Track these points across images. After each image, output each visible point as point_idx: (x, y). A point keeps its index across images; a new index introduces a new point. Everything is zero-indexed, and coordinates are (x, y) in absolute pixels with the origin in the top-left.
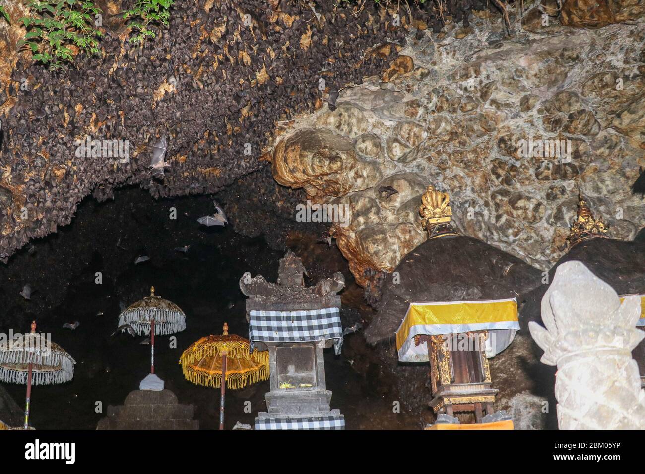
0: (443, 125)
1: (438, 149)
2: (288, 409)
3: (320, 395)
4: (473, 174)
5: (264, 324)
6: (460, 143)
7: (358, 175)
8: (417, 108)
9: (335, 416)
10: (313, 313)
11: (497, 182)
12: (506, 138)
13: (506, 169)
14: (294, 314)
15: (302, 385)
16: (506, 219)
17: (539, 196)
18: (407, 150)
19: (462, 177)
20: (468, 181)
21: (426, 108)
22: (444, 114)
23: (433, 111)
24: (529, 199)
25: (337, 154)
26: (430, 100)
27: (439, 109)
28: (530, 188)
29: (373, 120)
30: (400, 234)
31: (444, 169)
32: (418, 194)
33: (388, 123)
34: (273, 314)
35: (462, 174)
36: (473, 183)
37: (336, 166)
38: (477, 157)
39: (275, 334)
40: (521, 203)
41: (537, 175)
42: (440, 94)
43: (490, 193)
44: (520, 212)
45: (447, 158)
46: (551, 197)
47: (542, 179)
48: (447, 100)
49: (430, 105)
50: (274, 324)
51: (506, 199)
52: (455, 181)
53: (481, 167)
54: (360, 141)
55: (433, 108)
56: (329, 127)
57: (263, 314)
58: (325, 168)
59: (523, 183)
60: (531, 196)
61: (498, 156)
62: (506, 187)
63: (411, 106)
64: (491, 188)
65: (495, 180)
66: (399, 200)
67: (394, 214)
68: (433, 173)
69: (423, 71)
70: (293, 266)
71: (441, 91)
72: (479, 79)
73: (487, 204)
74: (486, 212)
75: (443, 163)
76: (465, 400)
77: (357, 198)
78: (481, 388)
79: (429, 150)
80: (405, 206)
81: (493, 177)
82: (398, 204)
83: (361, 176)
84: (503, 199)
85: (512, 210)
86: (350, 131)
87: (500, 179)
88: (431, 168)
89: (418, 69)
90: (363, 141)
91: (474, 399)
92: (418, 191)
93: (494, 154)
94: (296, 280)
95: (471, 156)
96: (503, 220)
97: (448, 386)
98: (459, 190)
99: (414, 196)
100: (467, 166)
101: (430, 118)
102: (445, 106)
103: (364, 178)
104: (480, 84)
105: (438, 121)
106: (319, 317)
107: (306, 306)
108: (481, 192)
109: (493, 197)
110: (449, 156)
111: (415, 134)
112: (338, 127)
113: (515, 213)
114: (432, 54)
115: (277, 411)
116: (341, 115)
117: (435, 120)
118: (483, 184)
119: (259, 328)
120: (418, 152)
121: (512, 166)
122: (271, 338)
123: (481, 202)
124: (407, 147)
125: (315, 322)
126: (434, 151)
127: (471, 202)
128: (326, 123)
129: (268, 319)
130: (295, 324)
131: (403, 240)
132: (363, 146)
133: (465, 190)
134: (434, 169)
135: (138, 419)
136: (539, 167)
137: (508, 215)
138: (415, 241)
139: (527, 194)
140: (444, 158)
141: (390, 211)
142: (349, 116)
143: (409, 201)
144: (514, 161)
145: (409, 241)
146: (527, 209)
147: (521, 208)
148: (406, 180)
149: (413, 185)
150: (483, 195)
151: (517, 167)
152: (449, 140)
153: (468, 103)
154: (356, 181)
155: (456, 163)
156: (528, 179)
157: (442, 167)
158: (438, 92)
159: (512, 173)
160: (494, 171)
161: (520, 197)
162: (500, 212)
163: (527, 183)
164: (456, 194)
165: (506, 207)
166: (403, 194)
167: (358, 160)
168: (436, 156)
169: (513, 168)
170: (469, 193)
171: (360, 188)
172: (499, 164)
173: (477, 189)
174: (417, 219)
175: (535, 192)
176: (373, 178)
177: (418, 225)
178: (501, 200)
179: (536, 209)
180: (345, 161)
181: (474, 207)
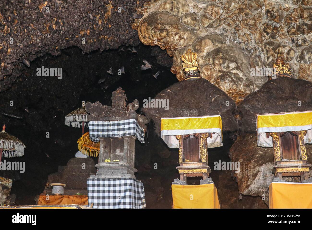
0: (233, 4)
1: (234, 19)
2: (107, 174)
3: (123, 166)
4: (254, 32)
5: (96, 128)
6: (245, 14)
7: (181, 38)
9: (127, 178)
10: (121, 122)
11: (267, 37)
12: (271, 10)
13: (271, 29)
14: (111, 122)
15: (114, 161)
16: (272, 59)
17: (292, 44)
18: (211, 21)
19: (249, 35)
20: (252, 36)
24: (284, 47)
25: (165, 27)
28: (286, 40)
29: (192, 4)
30: (205, 71)
31: (238, 30)
32: (218, 47)
33: (201, 6)
34: (101, 123)
35: (248, 33)
36: (255, 38)
37: (164, 34)
38: (255, 22)
39: (100, 133)
40: (279, 50)
41: (288, 32)
43: (263, 44)
45: (239, 23)
46: (298, 45)
47: (291, 34)
50: (101, 128)
51: (271, 47)
52: (245, 37)
53: (258, 28)
54: (184, 17)
56: (166, 10)
57: (96, 122)
58: (158, 36)
59: (281, 37)
60: (285, 45)
61: (266, 21)
62: (271, 40)
64: (264, 40)
65: (266, 36)
66: (205, 51)
67: (202, 59)
68: (233, 33)
70: (120, 95)
73: (263, 51)
74: (262, 55)
75: (237, 27)
76: (190, 171)
77: (182, 51)
78: (201, 165)
79: (228, 20)
80: (209, 55)
81: (265, 34)
82: (205, 54)
83: (182, 39)
84: (270, 47)
85: (274, 54)
86: (178, 12)
87: (269, 35)
88: (231, 30)
90: (186, 18)
91: (195, 171)
92: (217, 45)
93: (265, 20)
94: (120, 103)
95: (252, 22)
96: (270, 60)
97: (182, 164)
98: (247, 42)
99: (215, 48)
100: (250, 28)
101: (225, 1)
103: (185, 39)
105: (229, 3)
106: (124, 124)
107: (118, 118)
108: (259, 43)
109: (265, 46)
110: (240, 22)
111: (215, 12)
112: (172, 10)
113: (276, 55)
115: (101, 174)
116: (172, 3)
118: (260, 38)
119: (93, 130)
120: (220, 21)
121: (275, 27)
122: (98, 135)
123: (260, 49)
124: (211, 19)
125: (121, 127)
126: (231, 20)
127: (254, 49)
128: (164, 8)
129: (98, 125)
130: (111, 128)
131: (206, 74)
132: (186, 20)
133: (251, 42)
134: (233, 31)
135: (74, 174)
136: (290, 27)
137: (273, 57)
138: (213, 75)
139: (283, 44)
140: (237, 24)
141: (201, 57)
142: (177, 3)
143: (211, 52)
144: (276, 24)
145: (210, 75)
146: (284, 53)
147: (279, 52)
148: (210, 39)
149: (214, 41)
150: (260, 45)
151: (277, 27)
152: (239, 12)
154: (180, 42)
155: (244, 26)
156: (283, 34)
157: (237, 29)
159: (275, 31)
160: (265, 31)
161: (279, 46)
162: (269, 55)
163: (283, 37)
164: (246, 45)
165: (272, 52)
166: (208, 47)
167: (180, 29)
168: (233, 22)
169: (275, 28)
170: (253, 43)
171: (183, 45)
172: (267, 26)
173: (257, 41)
174: (214, 62)
175: (289, 42)
176: (191, 39)
177: (215, 66)
178: (269, 48)
179: (288, 53)
180: (170, 31)
181: (256, 52)
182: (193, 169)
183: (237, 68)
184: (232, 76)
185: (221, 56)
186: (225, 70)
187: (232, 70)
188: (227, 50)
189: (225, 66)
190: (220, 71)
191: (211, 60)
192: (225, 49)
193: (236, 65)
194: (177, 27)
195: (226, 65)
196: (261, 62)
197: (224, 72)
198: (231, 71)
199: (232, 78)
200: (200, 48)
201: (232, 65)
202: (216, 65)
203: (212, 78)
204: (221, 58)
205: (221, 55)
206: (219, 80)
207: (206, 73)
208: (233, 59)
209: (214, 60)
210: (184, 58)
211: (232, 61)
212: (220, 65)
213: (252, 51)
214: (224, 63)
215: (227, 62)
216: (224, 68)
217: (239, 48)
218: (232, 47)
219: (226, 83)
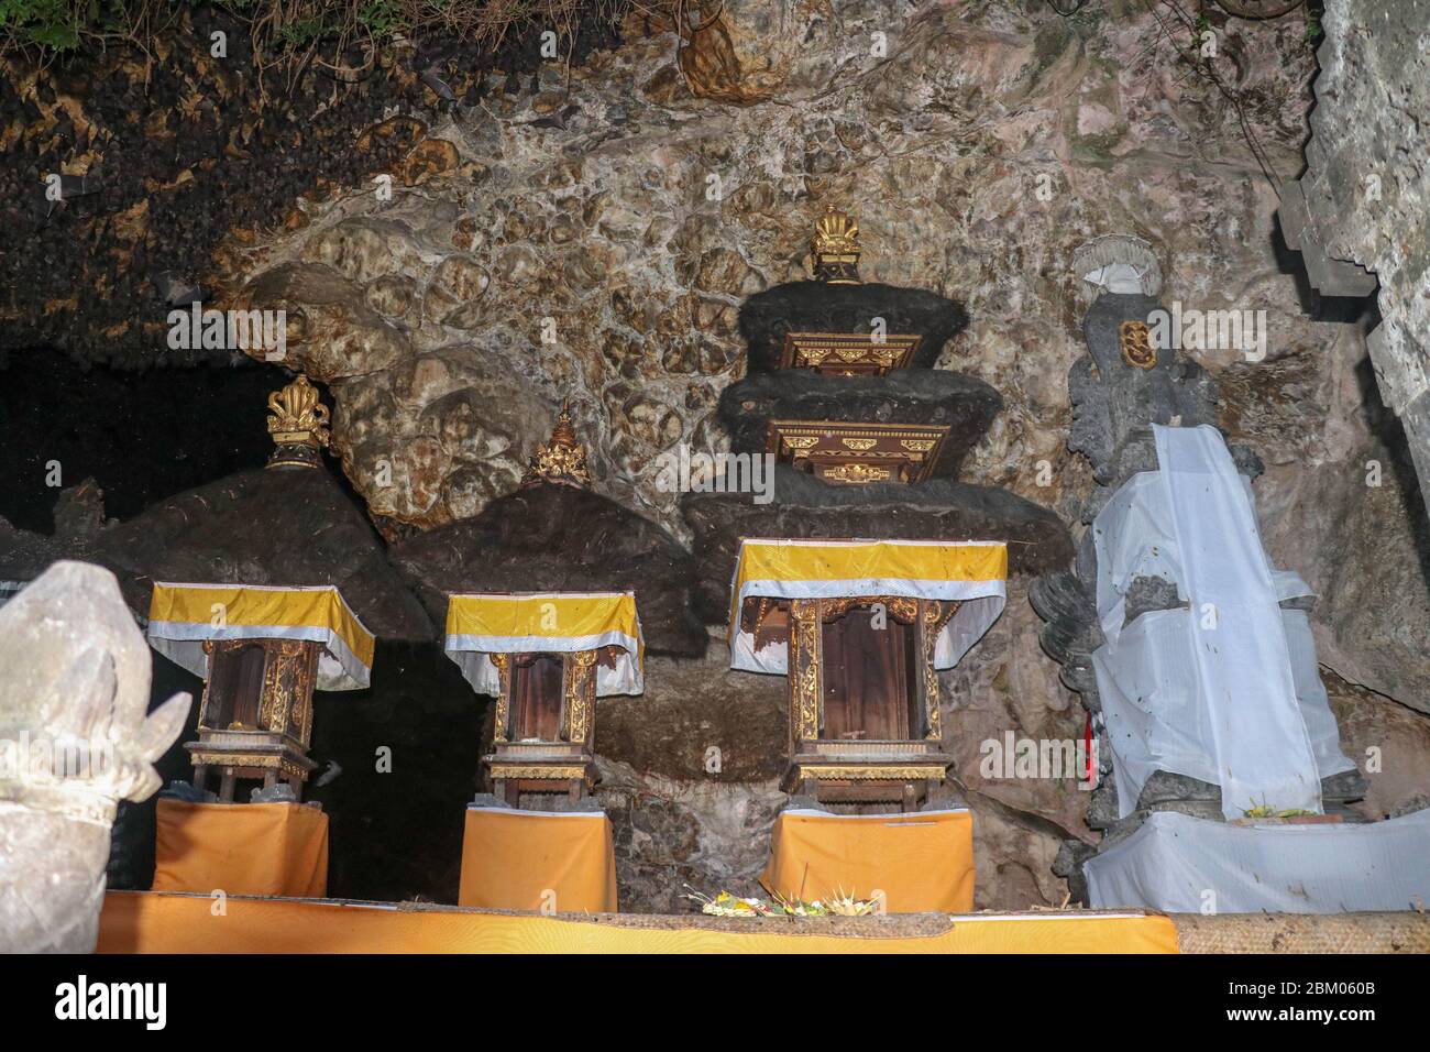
0: (521, 264)
1: (527, 307)
6: (557, 297)
7: (351, 348)
8: (471, 234)
11: (614, 371)
12: (623, 293)
13: (624, 349)
16: (622, 440)
17: (677, 400)
18: (453, 307)
19: (567, 360)
20: (578, 365)
21: (487, 233)
22: (522, 245)
23: (500, 240)
24: (654, 404)
25: (300, 309)
26: (492, 220)
27: (510, 236)
28: (660, 385)
29: (403, 252)
30: (414, 455)
32: (464, 387)
33: (430, 258)
35: (568, 354)
36: (584, 370)
37: (291, 329)
38: (584, 324)
40: (639, 411)
41: (665, 362)
42: (511, 210)
43: (603, 390)
44: (639, 427)
46: (692, 404)
47: (671, 370)
48: (522, 221)
49: (493, 229)
51: (620, 402)
53: (588, 343)
54: (373, 287)
55: (501, 234)
56: (323, 261)
59: (648, 375)
60: (658, 399)
61: (612, 324)
62: (623, 379)
63: (462, 230)
64: (606, 381)
65: (611, 367)
66: (425, 395)
67: (414, 419)
69: (475, 168)
71: (511, 204)
72: (582, 186)
73: (601, 411)
75: (535, 332)
77: (357, 388)
78: (262, 742)
79: (510, 309)
80: (433, 406)
81: (608, 361)
82: (422, 403)
83: (357, 350)
84: (618, 402)
85: (628, 422)
86: (359, 270)
87: (618, 367)
88: (520, 341)
89: (465, 165)
90: (379, 289)
92: (465, 382)
93: (608, 319)
95: (575, 322)
96: (618, 438)
97: (208, 733)
98: (564, 382)
99: (455, 389)
101: (496, 251)
102: (520, 230)
103: (365, 352)
104: (585, 195)
105: (510, 258)
108: (593, 388)
109: (606, 398)
111: (466, 280)
112: (339, 262)
113: (631, 426)
114: (494, 138)
116: (342, 240)
117: (506, 256)
118: (596, 373)
120: (485, 311)
121: (633, 343)
124: (453, 301)
126: (519, 310)
127: (581, 404)
128: (317, 254)
131: (418, 465)
132: (378, 296)
133: (573, 382)
136: (668, 348)
137: (624, 431)
139: (652, 396)
141: (409, 413)
142: (356, 244)
143: (442, 398)
144: (637, 334)
145: (431, 469)
146: (651, 422)
147: (640, 420)
148: (444, 361)
149: (454, 368)
150: (596, 392)
151: (638, 344)
152: (540, 291)
153: (558, 227)
154: (349, 359)
156: (653, 368)
158: (506, 207)
159: (632, 356)
160: (608, 352)
161: (639, 401)
162: (615, 425)
163: (653, 375)
164: (561, 389)
165: (621, 417)
166: (434, 384)
167: (351, 321)
168: (524, 318)
169: (633, 348)
170: (581, 388)
171: (356, 370)
172: (612, 338)
173: (589, 381)
174: (443, 431)
175: (669, 393)
176: (384, 354)
177: (444, 442)
178: (615, 404)
179: (663, 424)
180: (317, 323)
181: (585, 414)
182: (237, 751)
183: (509, 454)
184: (491, 478)
185: (466, 412)
186: (473, 456)
187: (493, 458)
188: (493, 398)
189: (472, 446)
190: (456, 460)
191: (436, 422)
192: (490, 394)
193: (509, 444)
194: (340, 313)
195: (476, 442)
196: (594, 445)
197: (468, 463)
198: (491, 463)
199: (487, 484)
200: (410, 384)
201: (497, 445)
202: (448, 439)
203: (435, 480)
204: (466, 420)
205: (465, 410)
206: (448, 487)
207: (417, 461)
208: (504, 425)
209: (443, 423)
210: (277, 401)
211: (498, 432)
212: (460, 439)
213: (576, 410)
214: (471, 435)
215: (480, 432)
216: (469, 450)
217: (543, 396)
218: (515, 392)
219: (466, 496)
